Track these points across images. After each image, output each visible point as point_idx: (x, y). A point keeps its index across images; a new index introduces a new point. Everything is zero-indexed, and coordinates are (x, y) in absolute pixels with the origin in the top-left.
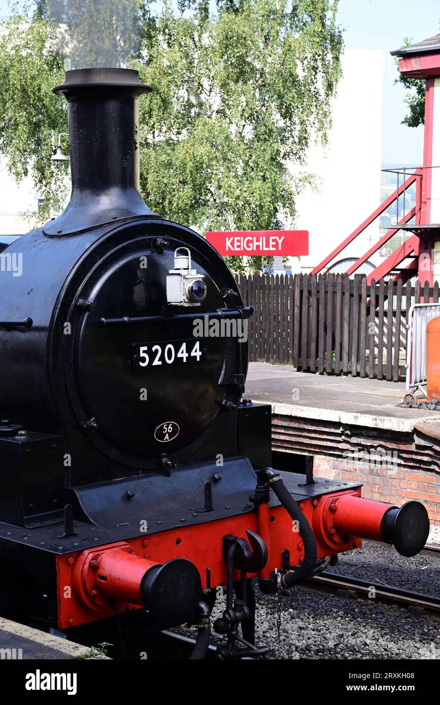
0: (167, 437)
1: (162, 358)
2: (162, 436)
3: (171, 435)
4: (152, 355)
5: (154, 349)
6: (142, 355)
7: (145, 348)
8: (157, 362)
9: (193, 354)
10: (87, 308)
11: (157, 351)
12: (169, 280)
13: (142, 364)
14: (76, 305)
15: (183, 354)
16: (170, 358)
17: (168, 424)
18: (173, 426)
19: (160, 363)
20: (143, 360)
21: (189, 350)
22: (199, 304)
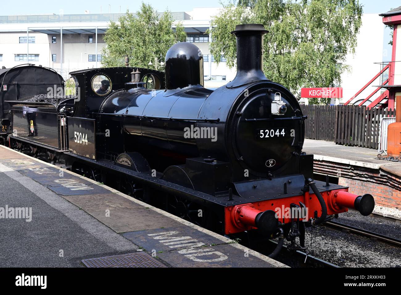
0: (271, 165)
1: (269, 135)
2: (269, 165)
3: (272, 165)
4: (265, 134)
5: (266, 131)
6: (261, 133)
7: (263, 131)
8: (267, 136)
9: (281, 133)
10: (240, 115)
11: (267, 132)
12: (272, 104)
13: (261, 137)
14: (236, 114)
15: (277, 133)
16: (272, 135)
17: (271, 160)
18: (273, 161)
19: (268, 137)
20: (262, 135)
21: (280, 132)
22: (283, 114)
